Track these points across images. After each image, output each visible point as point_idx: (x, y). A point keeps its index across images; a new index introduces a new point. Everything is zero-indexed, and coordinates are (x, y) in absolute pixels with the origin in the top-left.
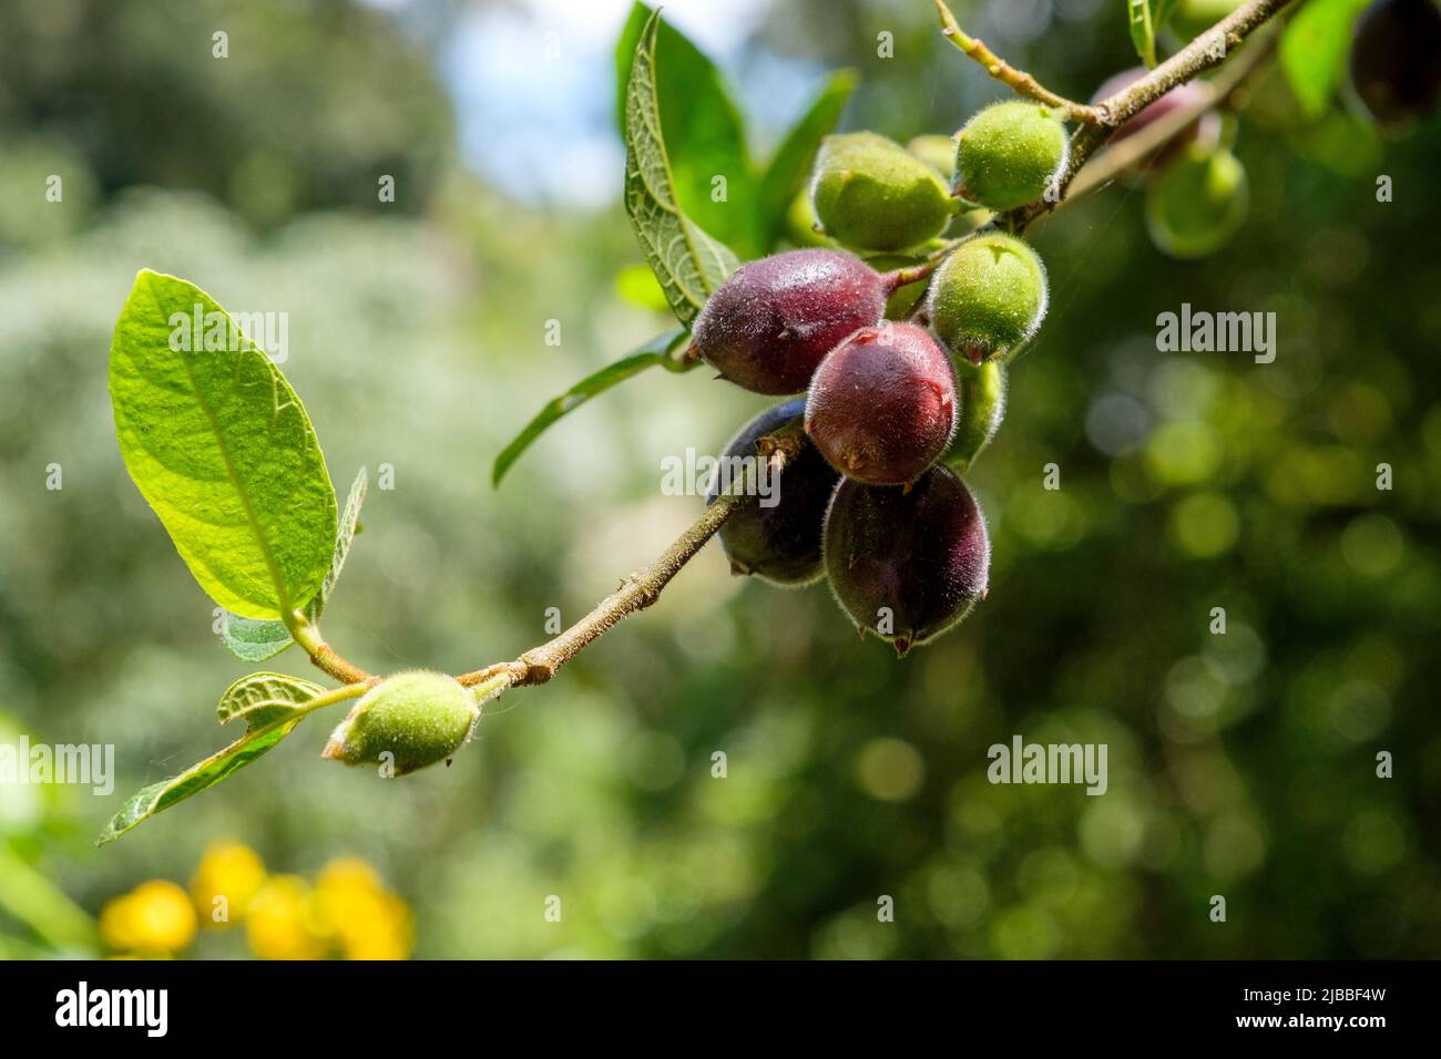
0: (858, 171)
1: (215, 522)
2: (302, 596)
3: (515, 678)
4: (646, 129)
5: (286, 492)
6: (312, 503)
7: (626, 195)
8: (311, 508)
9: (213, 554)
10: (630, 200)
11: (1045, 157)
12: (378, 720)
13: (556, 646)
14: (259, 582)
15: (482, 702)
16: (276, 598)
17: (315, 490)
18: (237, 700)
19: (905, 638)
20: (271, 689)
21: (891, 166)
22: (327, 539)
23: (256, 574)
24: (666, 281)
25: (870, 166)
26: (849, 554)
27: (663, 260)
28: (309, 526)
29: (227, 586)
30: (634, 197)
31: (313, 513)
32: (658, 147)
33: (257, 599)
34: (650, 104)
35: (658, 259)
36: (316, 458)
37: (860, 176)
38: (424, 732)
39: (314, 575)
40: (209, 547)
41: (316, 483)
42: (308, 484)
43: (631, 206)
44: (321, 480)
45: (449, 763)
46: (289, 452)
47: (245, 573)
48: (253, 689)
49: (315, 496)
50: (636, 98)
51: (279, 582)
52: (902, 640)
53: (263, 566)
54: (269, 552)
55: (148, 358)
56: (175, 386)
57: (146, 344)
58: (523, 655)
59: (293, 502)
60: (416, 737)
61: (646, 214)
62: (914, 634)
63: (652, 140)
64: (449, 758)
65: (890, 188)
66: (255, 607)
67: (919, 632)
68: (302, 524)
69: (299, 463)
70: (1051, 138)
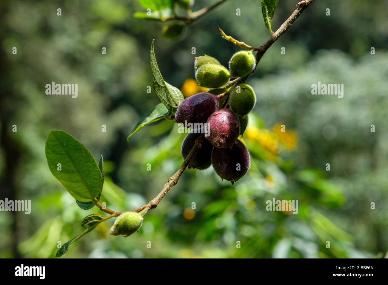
0: (207, 71)
1: (74, 182)
2: (96, 195)
3: (149, 208)
4: (156, 69)
5: (89, 173)
6: (96, 174)
7: (154, 87)
8: (96, 175)
9: (74, 189)
10: (155, 87)
11: (251, 64)
12: (121, 225)
13: (157, 199)
14: (86, 194)
15: (143, 216)
16: (90, 196)
17: (96, 171)
18: (86, 222)
19: (233, 180)
20: (93, 218)
21: (214, 69)
22: (100, 181)
23: (85, 192)
24: (166, 105)
25: (209, 70)
26: (219, 163)
27: (164, 99)
28: (96, 179)
29: (78, 195)
30: (156, 87)
31: (96, 176)
32: (159, 72)
33: (86, 198)
34: (155, 62)
35: (164, 100)
36: (95, 164)
37: (208, 72)
38: (132, 226)
39: (98, 190)
40: (73, 188)
41: (96, 169)
42: (94, 170)
43: (155, 89)
44: (97, 169)
45: (138, 231)
46: (89, 164)
47: (83, 192)
48: (89, 219)
49: (96, 172)
50: (152, 63)
51: (91, 193)
52: (233, 181)
53: (86, 190)
54: (88, 187)
55: (54, 149)
56: (61, 154)
57: (53, 146)
58: (150, 202)
59: (91, 175)
60: (130, 228)
61: (159, 89)
62: (236, 180)
63: (157, 71)
64: (138, 230)
65: (215, 74)
66: (85, 199)
67: (237, 179)
68: (94, 179)
69: (91, 166)
70: (252, 59)
